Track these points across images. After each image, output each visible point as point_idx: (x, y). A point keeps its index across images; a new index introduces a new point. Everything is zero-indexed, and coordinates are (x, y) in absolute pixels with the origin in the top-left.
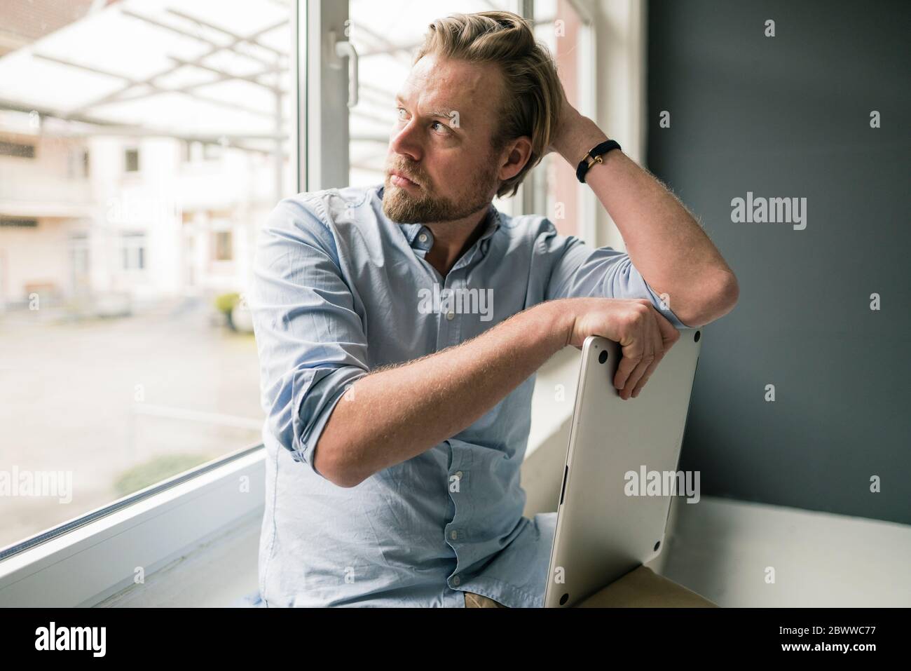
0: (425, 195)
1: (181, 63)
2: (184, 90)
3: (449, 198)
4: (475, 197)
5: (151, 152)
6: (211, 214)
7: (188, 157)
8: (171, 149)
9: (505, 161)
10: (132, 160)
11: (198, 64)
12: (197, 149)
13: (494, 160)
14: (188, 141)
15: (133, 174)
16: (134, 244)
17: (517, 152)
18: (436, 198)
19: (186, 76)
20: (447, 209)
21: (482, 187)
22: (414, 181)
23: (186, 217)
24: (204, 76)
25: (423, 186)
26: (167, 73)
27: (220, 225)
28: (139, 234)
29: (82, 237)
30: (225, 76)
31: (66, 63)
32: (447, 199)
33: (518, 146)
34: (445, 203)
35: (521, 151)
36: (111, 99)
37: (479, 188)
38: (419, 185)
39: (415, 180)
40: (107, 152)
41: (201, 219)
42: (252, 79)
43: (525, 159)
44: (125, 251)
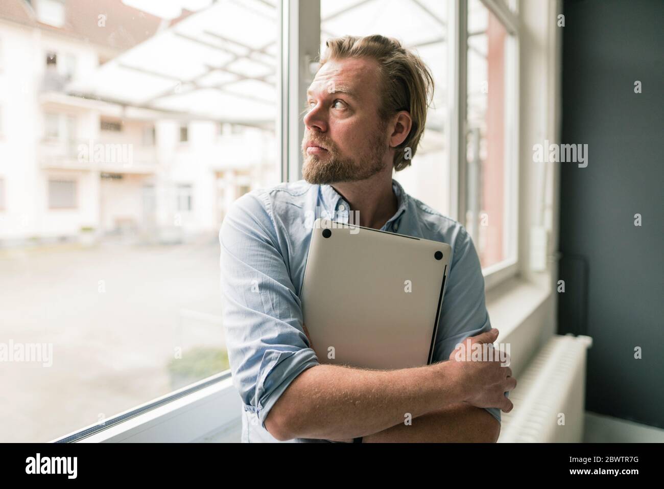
0: (333, 157)
1: (211, 69)
2: (218, 87)
3: (352, 158)
4: (372, 159)
5: (195, 130)
6: (237, 173)
7: (221, 132)
8: (210, 128)
9: (391, 130)
10: (184, 134)
11: (224, 69)
12: (227, 129)
13: (384, 129)
14: (221, 123)
15: (185, 143)
16: (184, 193)
17: (400, 123)
18: (341, 159)
19: (217, 77)
20: (351, 169)
21: (377, 150)
22: (323, 147)
23: (219, 174)
24: (228, 77)
25: (329, 149)
26: (203, 76)
27: (242, 181)
28: (188, 186)
29: (151, 186)
30: (243, 77)
31: (139, 70)
32: (350, 160)
33: (400, 119)
34: (350, 162)
35: (403, 123)
36: (169, 94)
37: (375, 150)
38: (327, 150)
39: (324, 145)
40: (168, 130)
41: (229, 176)
42: (262, 79)
43: (407, 130)
44: (179, 198)
